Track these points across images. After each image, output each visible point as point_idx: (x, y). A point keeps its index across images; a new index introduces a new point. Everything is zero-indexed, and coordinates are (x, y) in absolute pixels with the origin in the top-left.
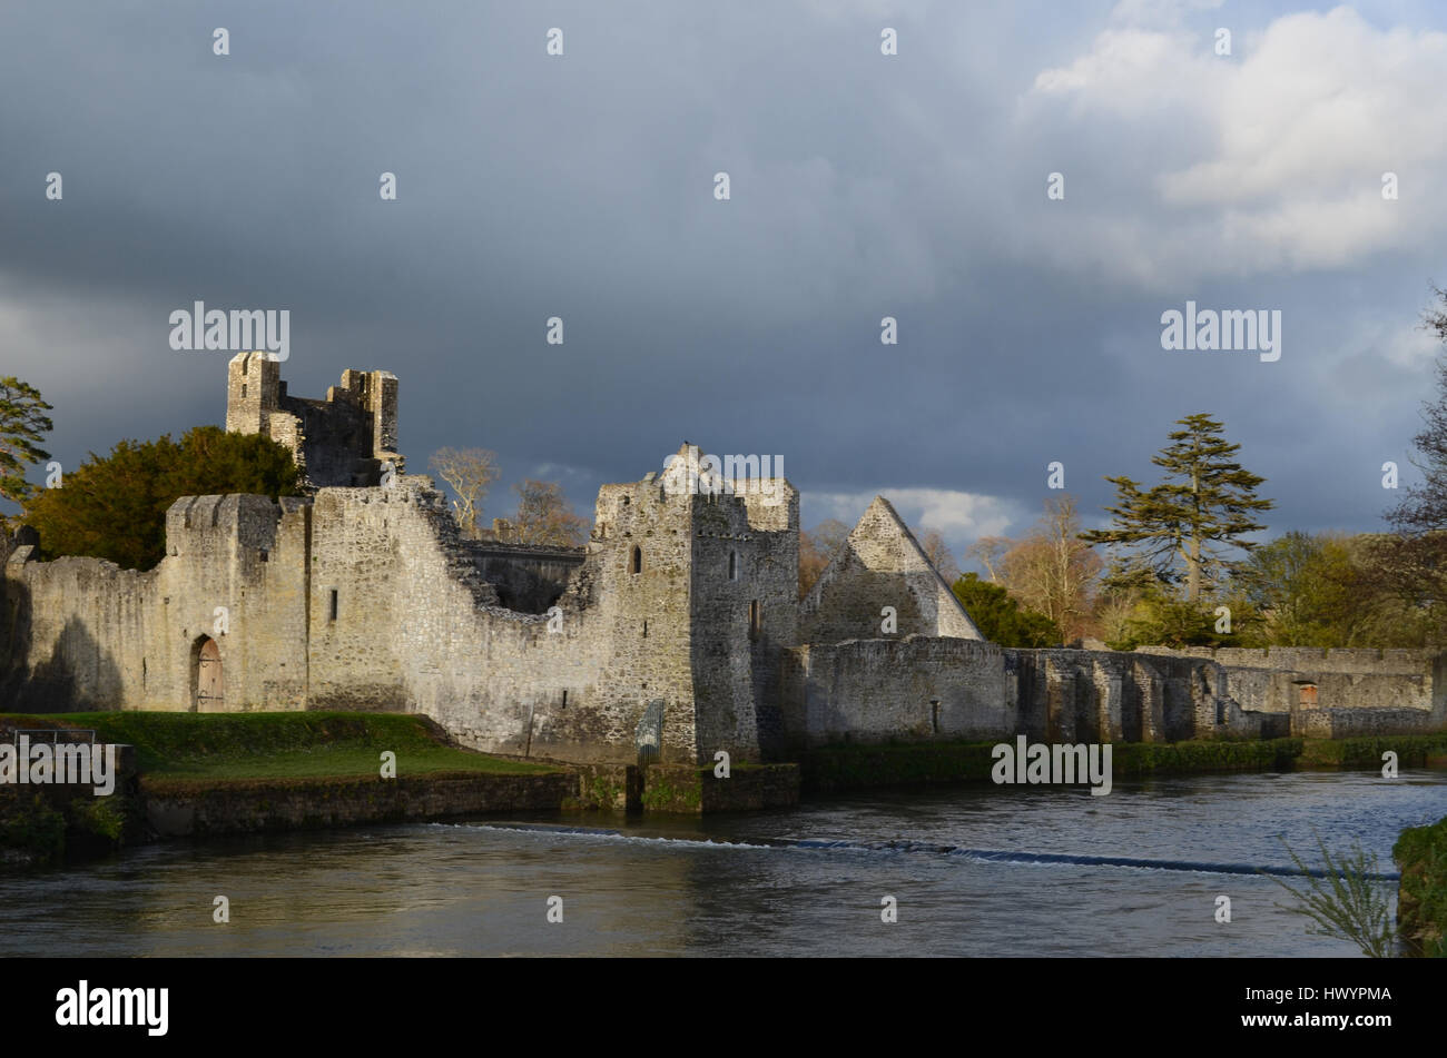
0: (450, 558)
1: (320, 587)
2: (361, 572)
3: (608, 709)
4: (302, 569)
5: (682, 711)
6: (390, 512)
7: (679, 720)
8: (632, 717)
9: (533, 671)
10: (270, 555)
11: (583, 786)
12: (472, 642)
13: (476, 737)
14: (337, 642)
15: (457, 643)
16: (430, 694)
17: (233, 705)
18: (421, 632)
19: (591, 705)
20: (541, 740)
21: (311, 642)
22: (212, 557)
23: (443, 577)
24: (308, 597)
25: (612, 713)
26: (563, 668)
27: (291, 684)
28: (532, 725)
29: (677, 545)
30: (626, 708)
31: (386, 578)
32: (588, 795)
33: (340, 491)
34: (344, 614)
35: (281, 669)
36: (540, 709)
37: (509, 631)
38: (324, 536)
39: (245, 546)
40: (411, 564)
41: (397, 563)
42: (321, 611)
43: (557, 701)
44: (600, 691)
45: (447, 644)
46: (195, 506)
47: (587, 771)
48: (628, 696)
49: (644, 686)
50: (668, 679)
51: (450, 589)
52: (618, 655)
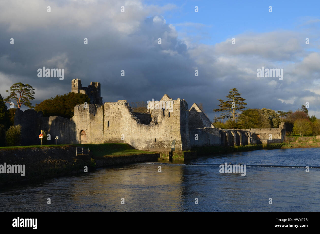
0: (132, 115)
1: (106, 121)
2: (114, 118)
3: (164, 141)
4: (102, 117)
5: (179, 142)
6: (119, 107)
7: (178, 143)
8: (169, 143)
9: (149, 135)
10: (96, 115)
11: (160, 156)
12: (137, 130)
13: (138, 147)
14: (109, 131)
15: (134, 130)
16: (128, 140)
17: (89, 142)
18: (126, 128)
19: (161, 141)
20: (151, 147)
21: (104, 131)
22: (84, 115)
23: (131, 118)
24: (103, 123)
25: (165, 142)
26: (155, 134)
27: (101, 139)
28: (149, 145)
29: (177, 112)
30: (168, 141)
31: (119, 119)
32: (162, 157)
33: (109, 103)
34: (111, 126)
35: (98, 136)
36: (151, 142)
37: (144, 128)
38: (106, 111)
39: (90, 113)
40: (124, 116)
41: (121, 116)
42: (106, 125)
43: (154, 140)
44: (162, 138)
45: (132, 130)
46: (80, 106)
47: (161, 153)
48: (168, 139)
49: (171, 137)
50: (176, 136)
51: (132, 120)
52: (166, 132)
